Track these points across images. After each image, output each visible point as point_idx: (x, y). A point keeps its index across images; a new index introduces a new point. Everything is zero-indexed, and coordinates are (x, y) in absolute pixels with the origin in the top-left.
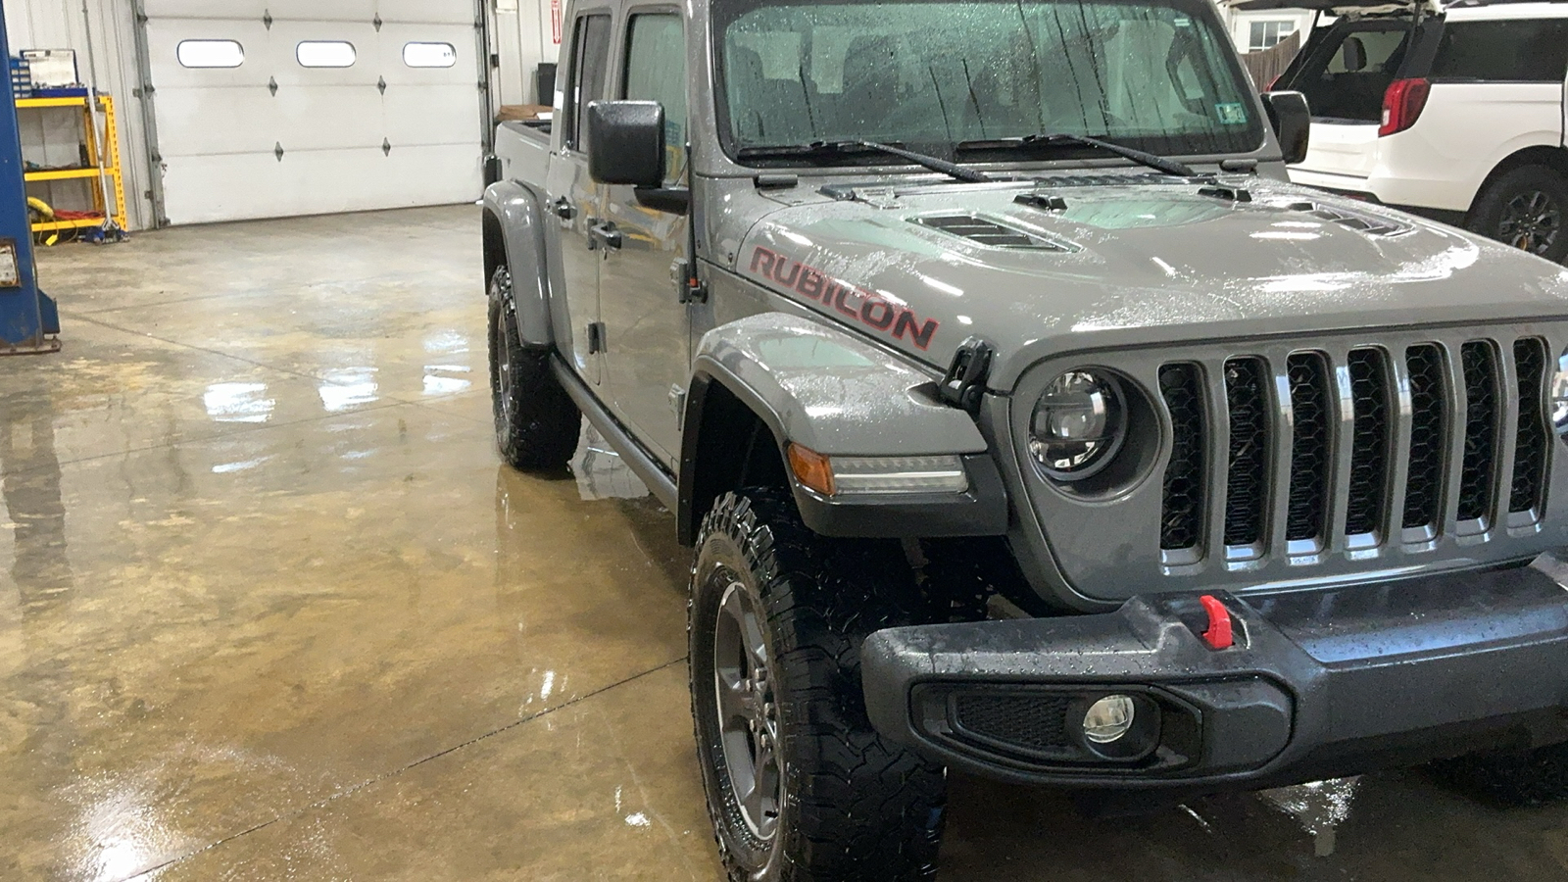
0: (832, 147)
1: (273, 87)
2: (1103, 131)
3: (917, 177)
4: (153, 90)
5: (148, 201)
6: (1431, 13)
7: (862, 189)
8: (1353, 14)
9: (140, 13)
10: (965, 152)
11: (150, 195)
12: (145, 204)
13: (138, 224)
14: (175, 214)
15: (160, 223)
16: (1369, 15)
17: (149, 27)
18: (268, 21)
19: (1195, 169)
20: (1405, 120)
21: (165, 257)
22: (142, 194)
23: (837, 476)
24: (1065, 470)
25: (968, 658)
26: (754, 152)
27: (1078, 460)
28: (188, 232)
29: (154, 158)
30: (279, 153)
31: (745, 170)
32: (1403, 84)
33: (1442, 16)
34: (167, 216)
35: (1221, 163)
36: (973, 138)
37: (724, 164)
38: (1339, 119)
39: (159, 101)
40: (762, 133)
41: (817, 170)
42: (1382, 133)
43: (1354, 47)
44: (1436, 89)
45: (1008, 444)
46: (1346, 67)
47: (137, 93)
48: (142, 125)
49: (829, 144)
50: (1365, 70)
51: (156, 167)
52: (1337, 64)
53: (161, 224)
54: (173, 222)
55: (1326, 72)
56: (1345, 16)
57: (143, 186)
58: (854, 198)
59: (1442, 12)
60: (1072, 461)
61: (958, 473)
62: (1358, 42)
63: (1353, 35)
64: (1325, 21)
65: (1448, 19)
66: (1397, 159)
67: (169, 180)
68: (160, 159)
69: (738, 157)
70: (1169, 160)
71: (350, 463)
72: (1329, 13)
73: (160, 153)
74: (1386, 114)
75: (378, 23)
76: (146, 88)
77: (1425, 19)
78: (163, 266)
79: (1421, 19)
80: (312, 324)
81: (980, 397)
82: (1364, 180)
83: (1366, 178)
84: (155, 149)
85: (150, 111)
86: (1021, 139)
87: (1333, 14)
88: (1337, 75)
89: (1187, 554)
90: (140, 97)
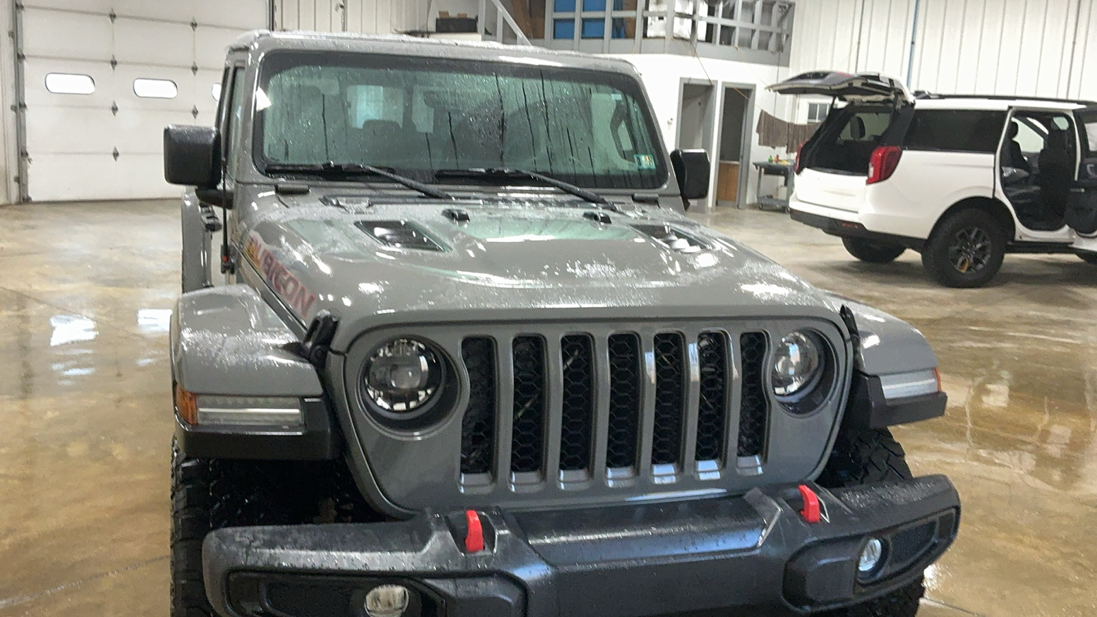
0: (338, 167)
1: (115, 109)
2: (547, 168)
3: (399, 193)
4: (25, 106)
5: (17, 184)
6: (906, 102)
7: (344, 199)
8: (858, 100)
9: (20, 53)
10: (442, 177)
11: (18, 180)
12: (14, 187)
13: (8, 199)
14: (35, 193)
15: (23, 199)
16: (868, 102)
17: (26, 65)
18: (114, 63)
19: (607, 199)
20: (885, 172)
21: (17, 223)
22: (12, 179)
23: (201, 410)
24: (403, 412)
25: (275, 554)
26: (278, 168)
27: (412, 404)
28: (44, 207)
29: (23, 154)
30: (116, 155)
31: (269, 180)
32: (883, 149)
33: (913, 105)
34: (30, 195)
35: (633, 196)
36: (448, 168)
37: (253, 174)
38: (842, 171)
39: (30, 115)
40: (287, 154)
41: (327, 183)
42: (869, 182)
43: (857, 125)
44: (906, 154)
45: (341, 391)
46: (852, 136)
47: (14, 108)
48: (15, 130)
49: (335, 166)
50: (865, 138)
51: (24, 160)
52: (846, 134)
53: (25, 200)
54: (33, 199)
55: (839, 138)
56: (852, 103)
57: (14, 173)
58: (338, 205)
59: (913, 102)
60: (408, 406)
61: (297, 411)
62: (860, 120)
63: (858, 115)
64: (841, 104)
65: (917, 107)
66: (878, 200)
67: (32, 170)
68: (27, 154)
69: (266, 171)
70: (590, 192)
71: (68, 378)
72: (842, 99)
73: (27, 150)
74: (871, 170)
75: (195, 69)
76: (20, 104)
77: (902, 107)
78: (13, 230)
79: (898, 107)
80: (99, 276)
81: (325, 355)
82: (855, 214)
83: (857, 212)
84: (25, 148)
85: (22, 121)
86: (483, 170)
87: (844, 100)
88: (846, 142)
89: (482, 478)
90: (16, 111)
